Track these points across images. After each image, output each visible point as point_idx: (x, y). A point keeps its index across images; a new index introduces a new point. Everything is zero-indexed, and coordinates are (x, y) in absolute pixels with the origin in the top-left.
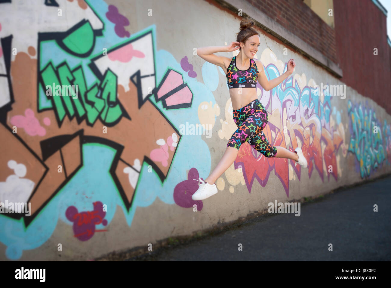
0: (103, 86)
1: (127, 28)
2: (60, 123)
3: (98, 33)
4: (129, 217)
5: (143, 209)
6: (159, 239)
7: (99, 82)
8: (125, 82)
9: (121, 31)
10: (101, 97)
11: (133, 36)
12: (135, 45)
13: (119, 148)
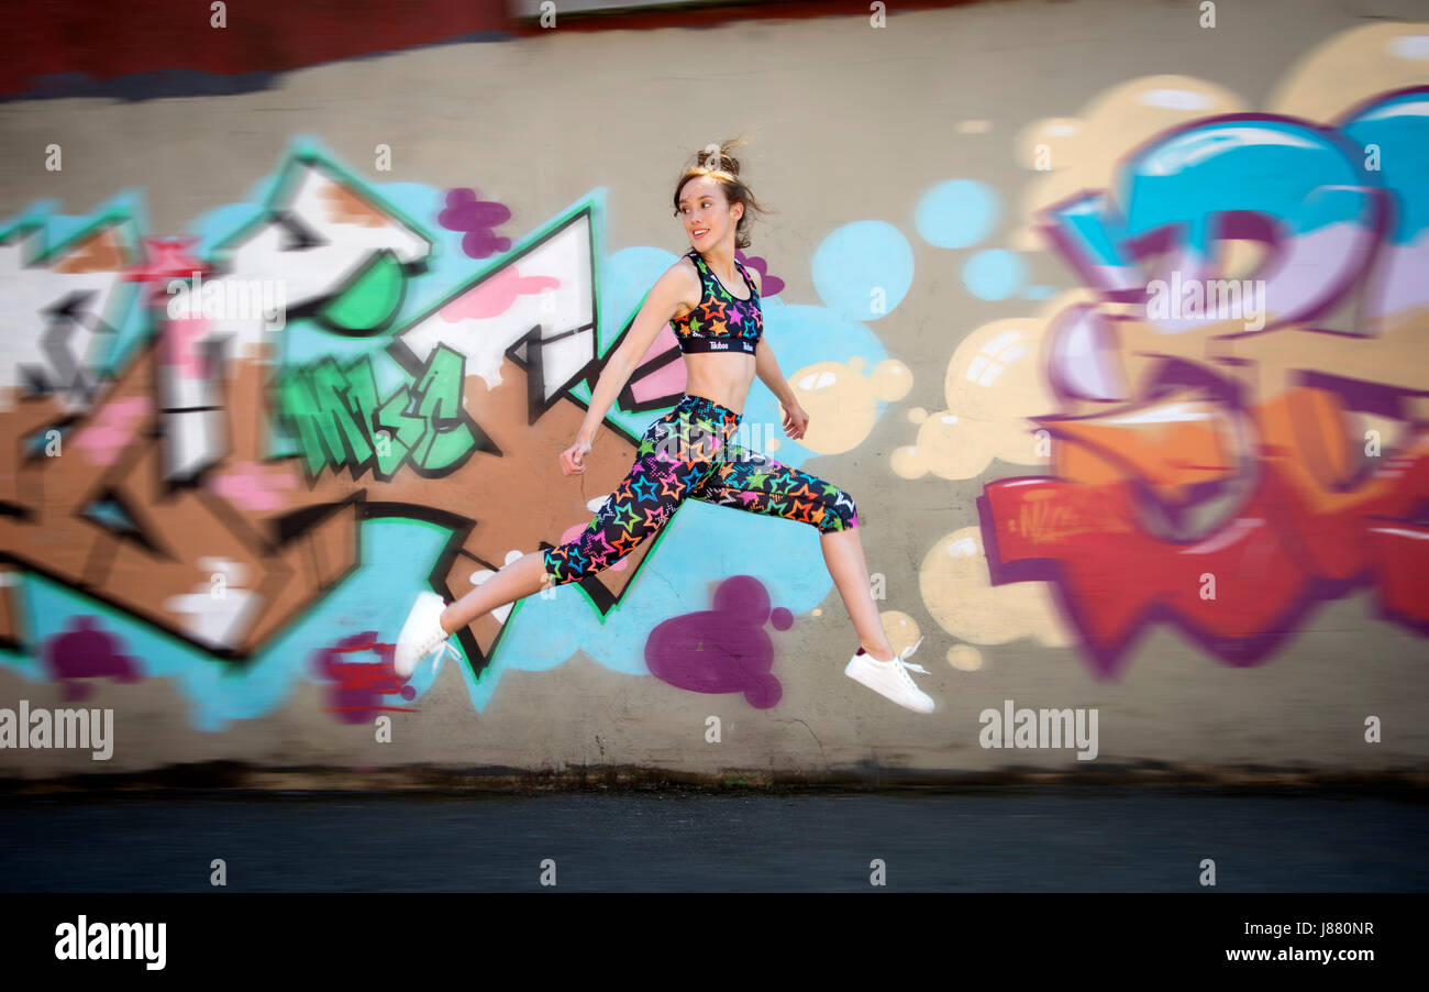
0: (421, 389)
1: (500, 230)
2: (311, 480)
3: (414, 269)
4: (481, 692)
5: (528, 676)
6: (578, 761)
7: (412, 381)
8: (488, 367)
9: (480, 245)
10: (415, 415)
11: (517, 245)
12: (528, 267)
13: (460, 525)
